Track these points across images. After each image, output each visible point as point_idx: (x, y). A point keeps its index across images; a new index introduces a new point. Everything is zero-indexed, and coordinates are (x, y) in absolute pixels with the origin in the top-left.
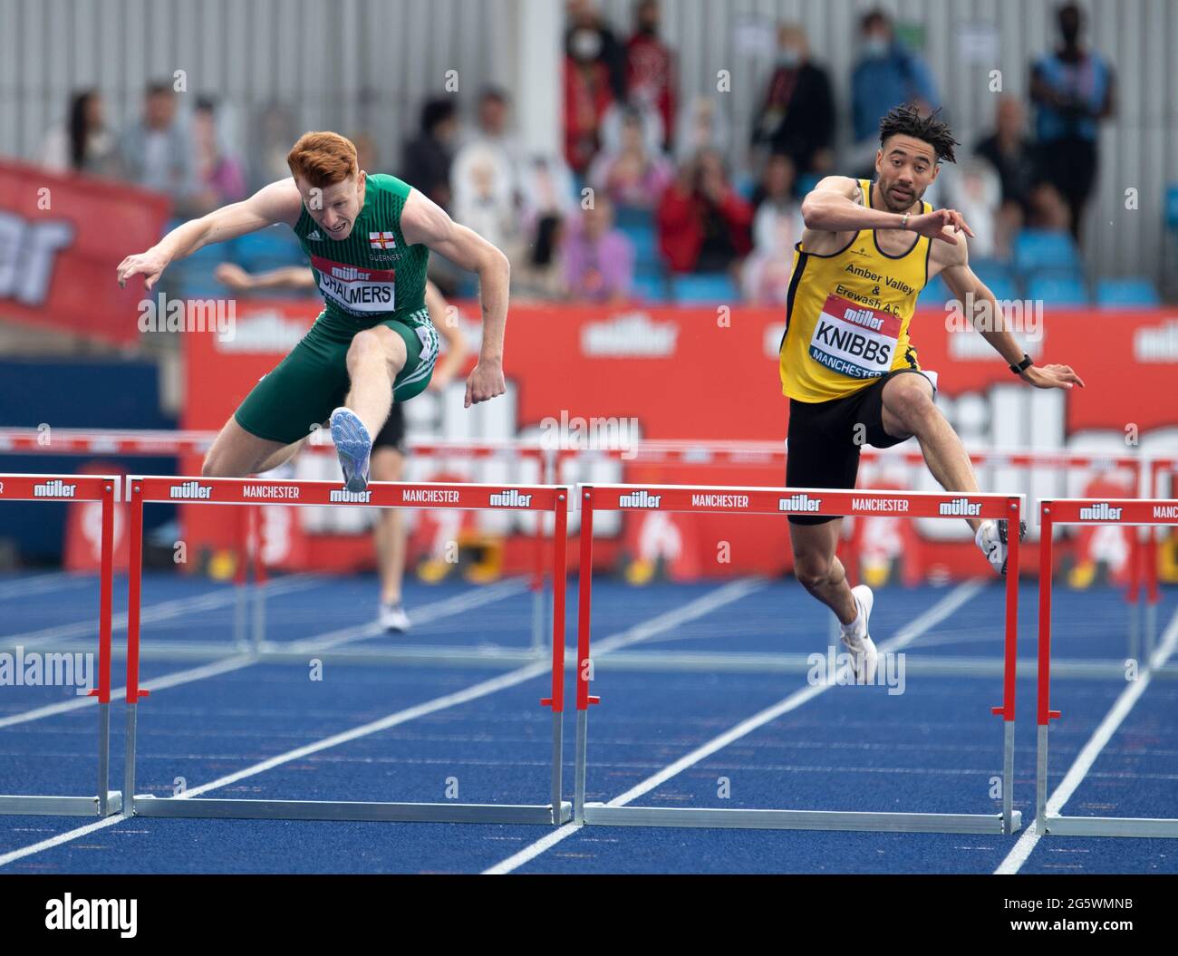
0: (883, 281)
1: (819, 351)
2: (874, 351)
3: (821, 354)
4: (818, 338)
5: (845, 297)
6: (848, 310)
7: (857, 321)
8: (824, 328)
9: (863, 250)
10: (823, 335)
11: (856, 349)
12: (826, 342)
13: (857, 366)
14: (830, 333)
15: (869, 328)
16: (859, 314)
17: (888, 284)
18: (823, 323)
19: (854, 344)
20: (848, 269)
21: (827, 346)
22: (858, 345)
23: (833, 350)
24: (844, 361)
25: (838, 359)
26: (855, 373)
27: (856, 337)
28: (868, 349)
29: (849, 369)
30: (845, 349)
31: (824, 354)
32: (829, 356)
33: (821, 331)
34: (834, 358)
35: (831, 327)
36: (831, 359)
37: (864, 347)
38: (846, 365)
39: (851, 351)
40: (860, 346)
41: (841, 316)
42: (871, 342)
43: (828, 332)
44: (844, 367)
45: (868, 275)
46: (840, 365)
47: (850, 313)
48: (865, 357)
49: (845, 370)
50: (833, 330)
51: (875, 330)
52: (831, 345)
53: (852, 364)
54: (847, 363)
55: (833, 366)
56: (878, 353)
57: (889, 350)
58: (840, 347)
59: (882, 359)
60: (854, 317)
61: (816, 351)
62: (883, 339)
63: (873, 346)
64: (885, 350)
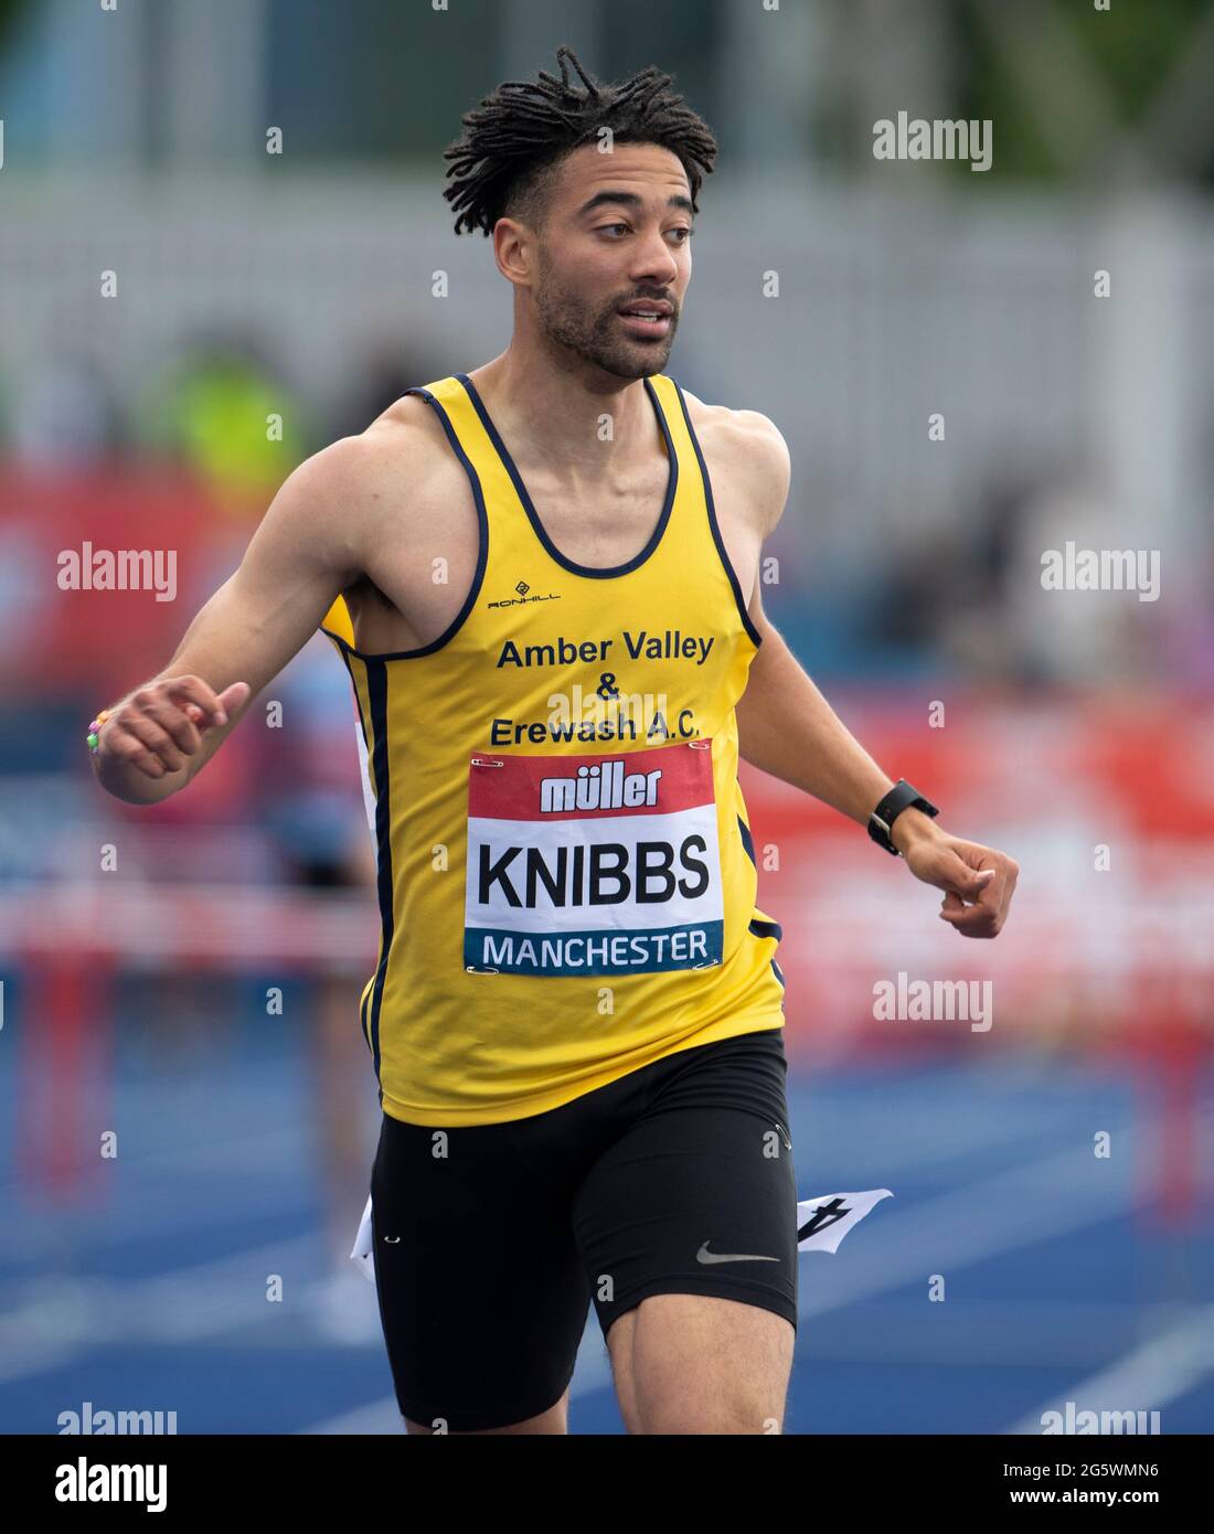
0: (619, 651)
1: (499, 936)
2: (663, 870)
3: (508, 942)
4: (484, 898)
5: (527, 749)
6: (547, 785)
7: (583, 805)
8: (493, 863)
9: (523, 588)
10: (496, 888)
11: (609, 886)
12: (514, 900)
13: (631, 934)
14: (517, 872)
15: (625, 811)
16: (582, 783)
17: (635, 654)
18: (485, 851)
19: (598, 873)
20: (504, 659)
21: (524, 911)
22: (609, 873)
23: (548, 917)
24: (584, 935)
25: (566, 937)
26: (632, 954)
27: (597, 851)
28: (644, 871)
29: (611, 952)
30: (577, 901)
31: (518, 938)
32: (537, 939)
33: (486, 877)
34: (553, 938)
35: (512, 853)
36: (546, 944)
37: (631, 871)
38: (597, 945)
39: (597, 899)
40: (616, 872)
41: (528, 808)
42: (643, 849)
43: (508, 870)
44: (591, 952)
45: (568, 654)
46: (578, 952)
47: (554, 792)
48: (643, 897)
49: (598, 958)
50: (522, 860)
51: (643, 809)
52: (531, 903)
53: (611, 934)
54: (598, 937)
55: (558, 963)
56: (677, 868)
57: (702, 847)
58: (559, 900)
59: (693, 880)
60: (570, 796)
61: (489, 940)
62: (675, 827)
63: (656, 859)
64: (693, 852)
